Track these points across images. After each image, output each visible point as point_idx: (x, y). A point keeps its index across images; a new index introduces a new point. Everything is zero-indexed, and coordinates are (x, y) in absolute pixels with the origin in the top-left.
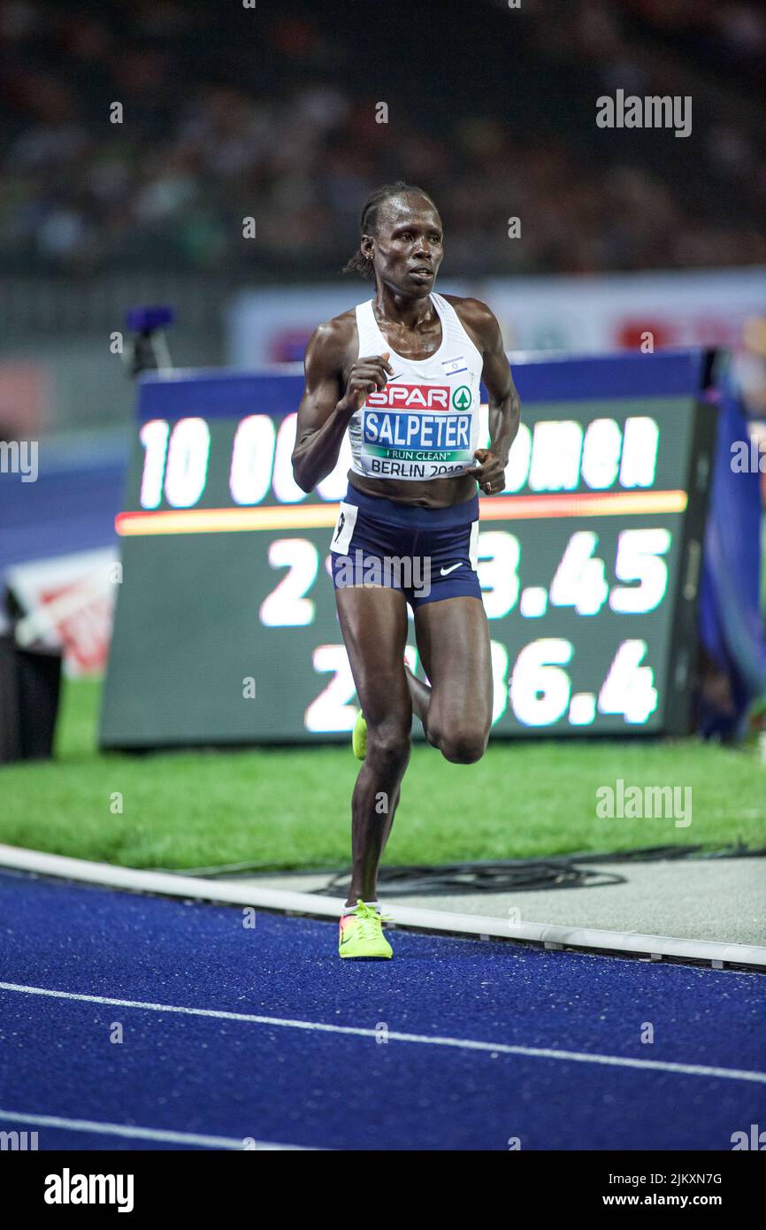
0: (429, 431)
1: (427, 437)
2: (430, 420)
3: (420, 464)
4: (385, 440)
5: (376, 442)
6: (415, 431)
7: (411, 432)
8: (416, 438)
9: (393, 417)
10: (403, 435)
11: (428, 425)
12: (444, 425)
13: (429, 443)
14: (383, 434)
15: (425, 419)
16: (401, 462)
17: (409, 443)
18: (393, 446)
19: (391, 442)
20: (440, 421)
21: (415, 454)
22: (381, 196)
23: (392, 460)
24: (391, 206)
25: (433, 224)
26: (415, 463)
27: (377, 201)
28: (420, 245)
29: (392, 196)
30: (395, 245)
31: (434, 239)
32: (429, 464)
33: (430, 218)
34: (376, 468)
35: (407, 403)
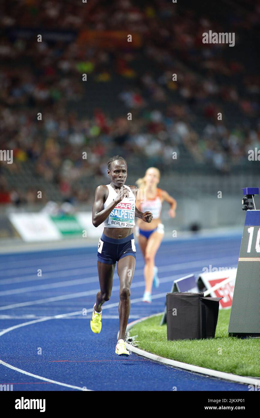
0: (126, 214)
1: (126, 216)
2: (127, 211)
3: (124, 223)
4: (116, 216)
5: (113, 216)
6: (123, 214)
7: (122, 214)
8: (123, 216)
9: (118, 210)
10: (120, 215)
11: (126, 213)
12: (130, 213)
13: (126, 217)
14: (115, 214)
15: (125, 211)
16: (119, 222)
17: (121, 217)
18: (118, 217)
19: (117, 216)
20: (129, 212)
21: (123, 220)
22: (112, 160)
23: (117, 221)
24: (114, 164)
25: (124, 169)
26: (122, 222)
27: (111, 162)
28: (121, 174)
29: (115, 161)
30: (115, 174)
31: (124, 172)
32: (126, 223)
33: (124, 167)
34: (112, 223)
35: (121, 207)
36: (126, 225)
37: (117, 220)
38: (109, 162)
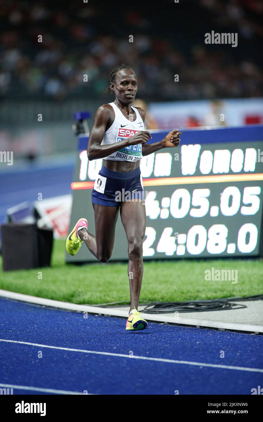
22: (117, 70)
23: (123, 154)
24: (120, 74)
25: (134, 79)
26: (130, 155)
27: (115, 72)
28: (130, 86)
29: (120, 69)
30: (121, 86)
31: (134, 84)
32: (134, 156)
33: (133, 77)
34: (118, 155)
35: (130, 136)
36: (134, 159)
37: (124, 152)
38: (113, 73)
